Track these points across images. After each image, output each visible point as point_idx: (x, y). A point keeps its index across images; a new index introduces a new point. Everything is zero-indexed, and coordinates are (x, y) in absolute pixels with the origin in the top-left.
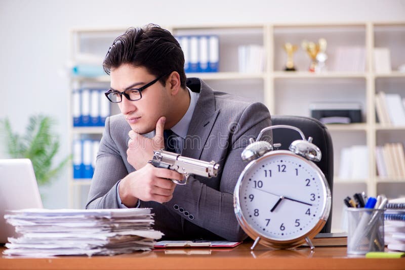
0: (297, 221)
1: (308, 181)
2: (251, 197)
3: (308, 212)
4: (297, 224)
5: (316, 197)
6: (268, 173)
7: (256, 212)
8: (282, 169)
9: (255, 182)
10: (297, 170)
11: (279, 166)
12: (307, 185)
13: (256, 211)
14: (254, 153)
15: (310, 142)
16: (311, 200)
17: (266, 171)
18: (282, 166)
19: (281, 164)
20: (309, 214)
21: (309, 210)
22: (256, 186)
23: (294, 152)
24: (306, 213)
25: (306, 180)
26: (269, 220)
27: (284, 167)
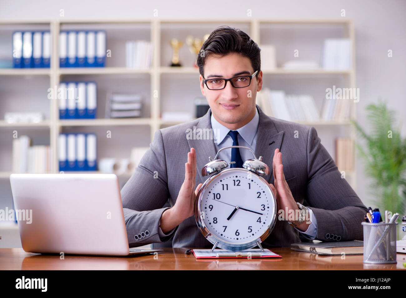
0: (250, 228)
1: (259, 194)
2: (211, 207)
3: (259, 220)
4: (250, 230)
5: (266, 207)
6: (225, 187)
7: (215, 221)
8: (237, 183)
9: (214, 194)
10: (249, 184)
11: (234, 181)
12: (258, 197)
13: (215, 219)
14: (214, 169)
15: (260, 161)
16: (262, 210)
17: (223, 185)
18: (237, 181)
19: (236, 179)
20: (260, 222)
21: (260, 218)
22: (214, 198)
23: (247, 169)
24: (257, 221)
25: (258, 193)
26: (226, 227)
27: (238, 181)
